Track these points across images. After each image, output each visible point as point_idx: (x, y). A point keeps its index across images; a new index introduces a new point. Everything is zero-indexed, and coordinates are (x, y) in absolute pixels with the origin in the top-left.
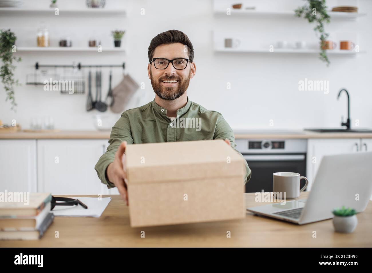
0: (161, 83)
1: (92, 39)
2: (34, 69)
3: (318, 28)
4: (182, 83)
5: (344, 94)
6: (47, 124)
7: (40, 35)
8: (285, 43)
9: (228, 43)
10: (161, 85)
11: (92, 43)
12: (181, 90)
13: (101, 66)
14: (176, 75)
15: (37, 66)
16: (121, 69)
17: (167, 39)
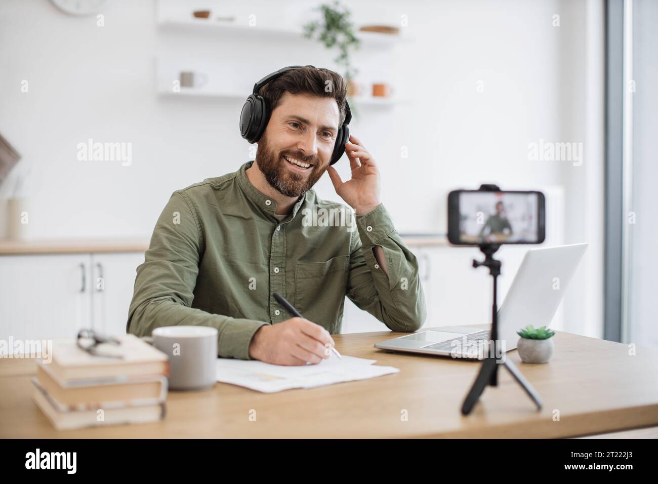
3: (340, 59)
4: (319, 170)
9: (186, 79)
12: (312, 183)
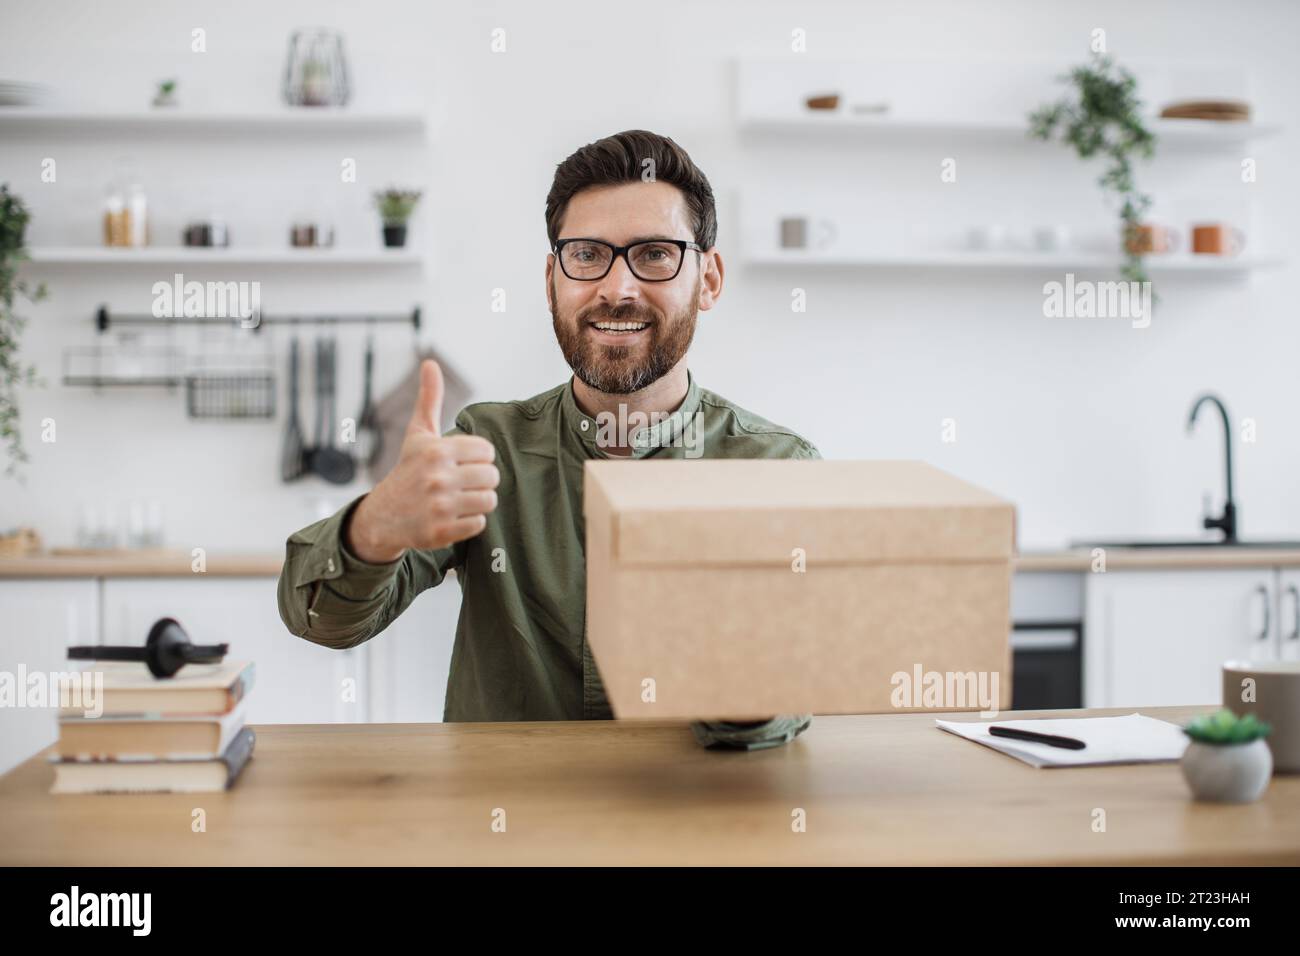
0: (587, 333)
1: (303, 222)
2: (91, 329)
3: (1112, 177)
4: (665, 332)
5: (1209, 413)
6: (138, 526)
7: (115, 205)
8: (996, 232)
9: (792, 232)
10: (588, 339)
11: (302, 237)
12: (659, 360)
13: (333, 320)
14: (642, 303)
15: (103, 320)
16: (406, 329)
17: (610, 168)
